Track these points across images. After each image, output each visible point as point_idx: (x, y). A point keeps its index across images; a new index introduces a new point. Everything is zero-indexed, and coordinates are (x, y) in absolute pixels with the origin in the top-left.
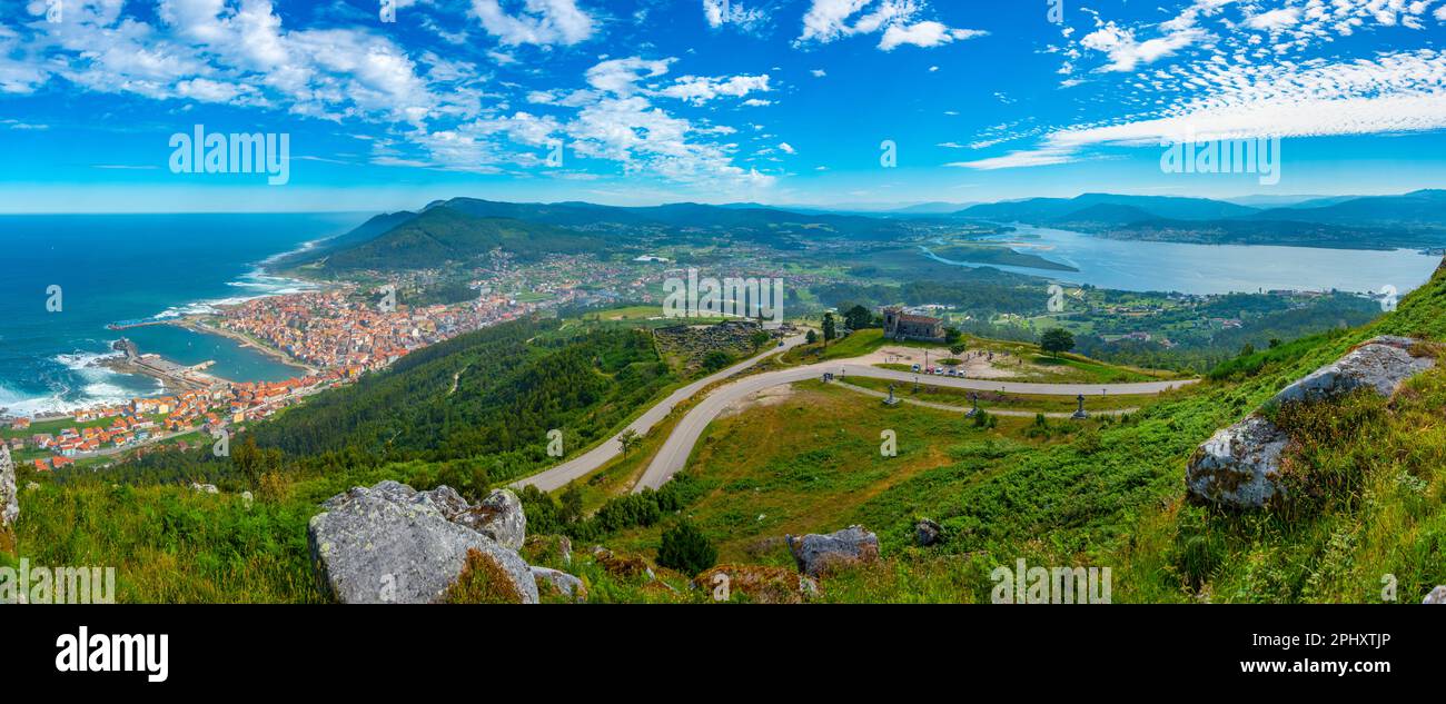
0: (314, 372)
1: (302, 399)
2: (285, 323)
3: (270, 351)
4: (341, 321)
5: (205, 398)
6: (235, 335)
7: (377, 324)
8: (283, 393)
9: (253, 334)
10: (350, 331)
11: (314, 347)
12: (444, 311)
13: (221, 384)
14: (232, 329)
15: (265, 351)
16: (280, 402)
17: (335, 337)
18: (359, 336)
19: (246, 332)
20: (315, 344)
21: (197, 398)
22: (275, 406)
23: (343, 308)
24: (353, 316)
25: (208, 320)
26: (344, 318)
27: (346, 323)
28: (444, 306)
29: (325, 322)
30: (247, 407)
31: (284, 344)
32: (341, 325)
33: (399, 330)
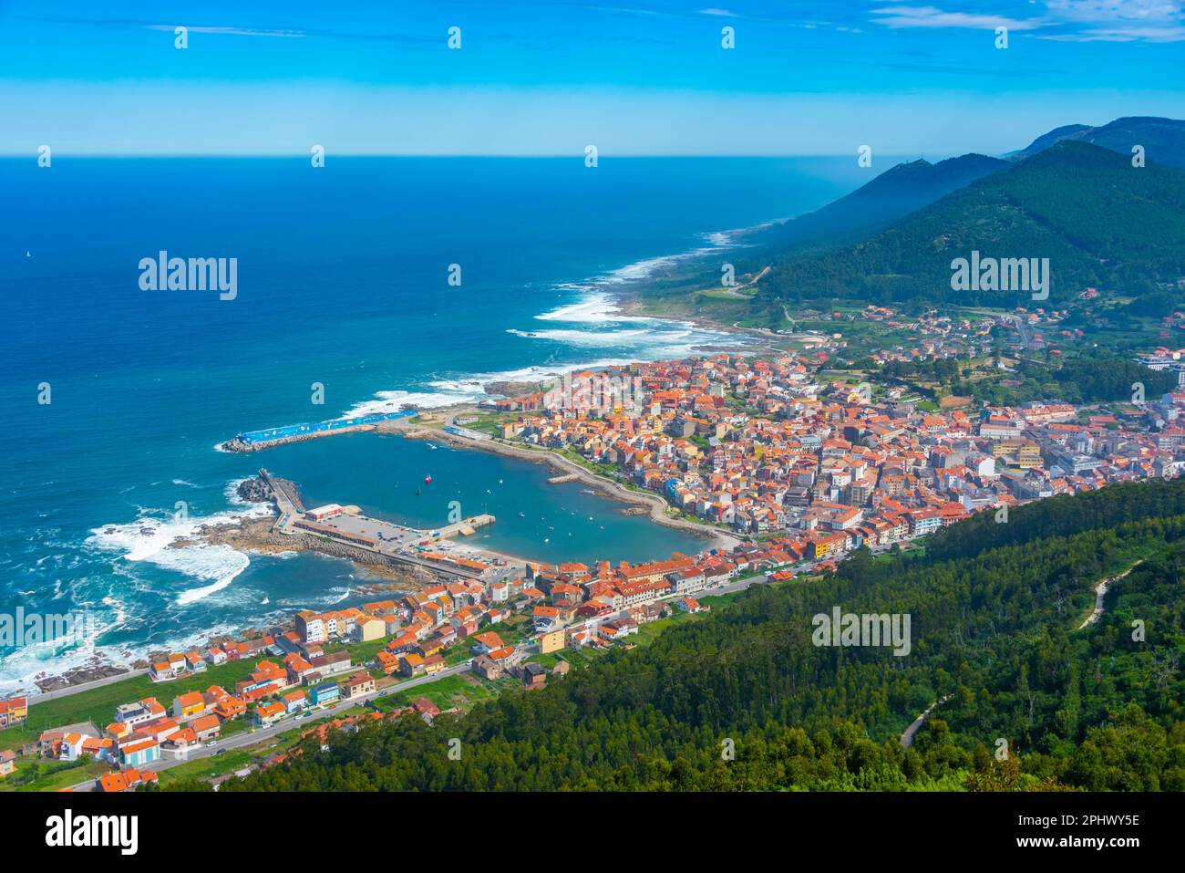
0: (729, 543)
1: (702, 602)
2: (660, 427)
3: (623, 492)
4: (795, 426)
5: (471, 600)
6: (539, 453)
7: (887, 438)
8: (656, 587)
9: (582, 452)
10: (818, 452)
11: (730, 485)
12: (1069, 420)
13: (509, 566)
14: (533, 439)
15: (613, 489)
16: (650, 608)
17: (782, 463)
18: (842, 463)
19: (566, 447)
20: (733, 478)
21: (453, 599)
22: (639, 617)
23: (803, 396)
24: (827, 415)
25: (475, 419)
26: (806, 420)
27: (809, 432)
28: (1070, 407)
29: (757, 426)
30: (572, 617)
31: (658, 475)
32: (797, 436)
33: (943, 458)
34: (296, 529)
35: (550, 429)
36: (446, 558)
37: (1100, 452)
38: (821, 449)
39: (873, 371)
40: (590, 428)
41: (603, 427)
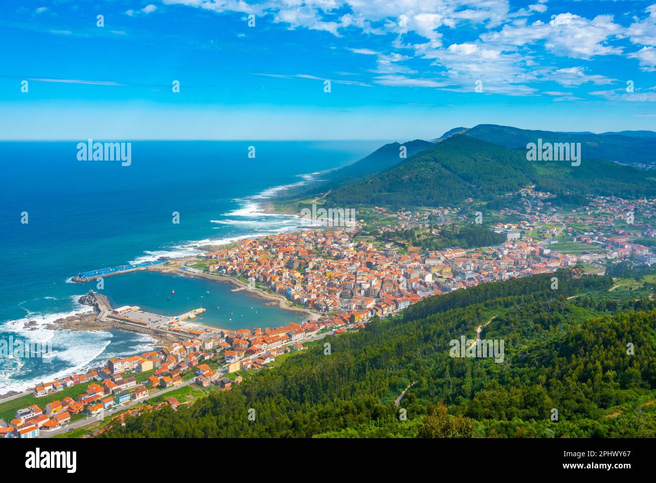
0: (316, 317)
1: (304, 345)
2: (283, 264)
3: (266, 295)
4: (345, 262)
5: (195, 350)
6: (226, 278)
7: (385, 266)
10: (355, 274)
11: (316, 290)
12: (463, 255)
13: (213, 332)
14: (223, 271)
15: (262, 294)
16: (280, 349)
17: (339, 279)
18: (365, 278)
19: (239, 275)
20: (317, 287)
21: (186, 349)
22: (275, 353)
23: (347, 248)
24: (358, 256)
25: (196, 263)
26: (349, 259)
27: (350, 264)
28: (463, 250)
29: (327, 262)
30: (243, 355)
31: (282, 287)
32: (345, 267)
33: (410, 275)
34: (108, 319)
35: (231, 267)
36: (182, 330)
37: (476, 270)
38: (356, 272)
39: (378, 236)
40: (250, 266)
41: (256, 265)
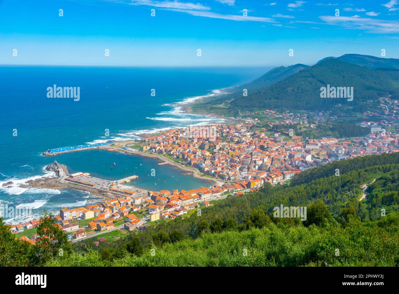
0: (220, 184)
1: (210, 203)
2: (197, 146)
3: (184, 168)
4: (243, 145)
5: (127, 204)
6: (155, 155)
7: (274, 149)
8: (194, 198)
9: (170, 155)
10: (251, 154)
11: (221, 165)
12: (335, 143)
13: (142, 192)
14: (153, 151)
15: (180, 167)
16: (192, 205)
17: (239, 157)
18: (259, 157)
19: (164, 153)
20: (222, 162)
21: (120, 204)
22: (187, 208)
23: (245, 136)
24: (254, 142)
25: (133, 145)
26: (247, 144)
27: (248, 147)
28: (336, 139)
29: (230, 145)
30: (163, 209)
31: (196, 162)
32: (244, 148)
33: (294, 155)
34: (65, 181)
35: (159, 147)
36: (119, 190)
37: (346, 153)
38: (252, 153)
39: (269, 128)
40: (173, 147)
41: (177, 147)
